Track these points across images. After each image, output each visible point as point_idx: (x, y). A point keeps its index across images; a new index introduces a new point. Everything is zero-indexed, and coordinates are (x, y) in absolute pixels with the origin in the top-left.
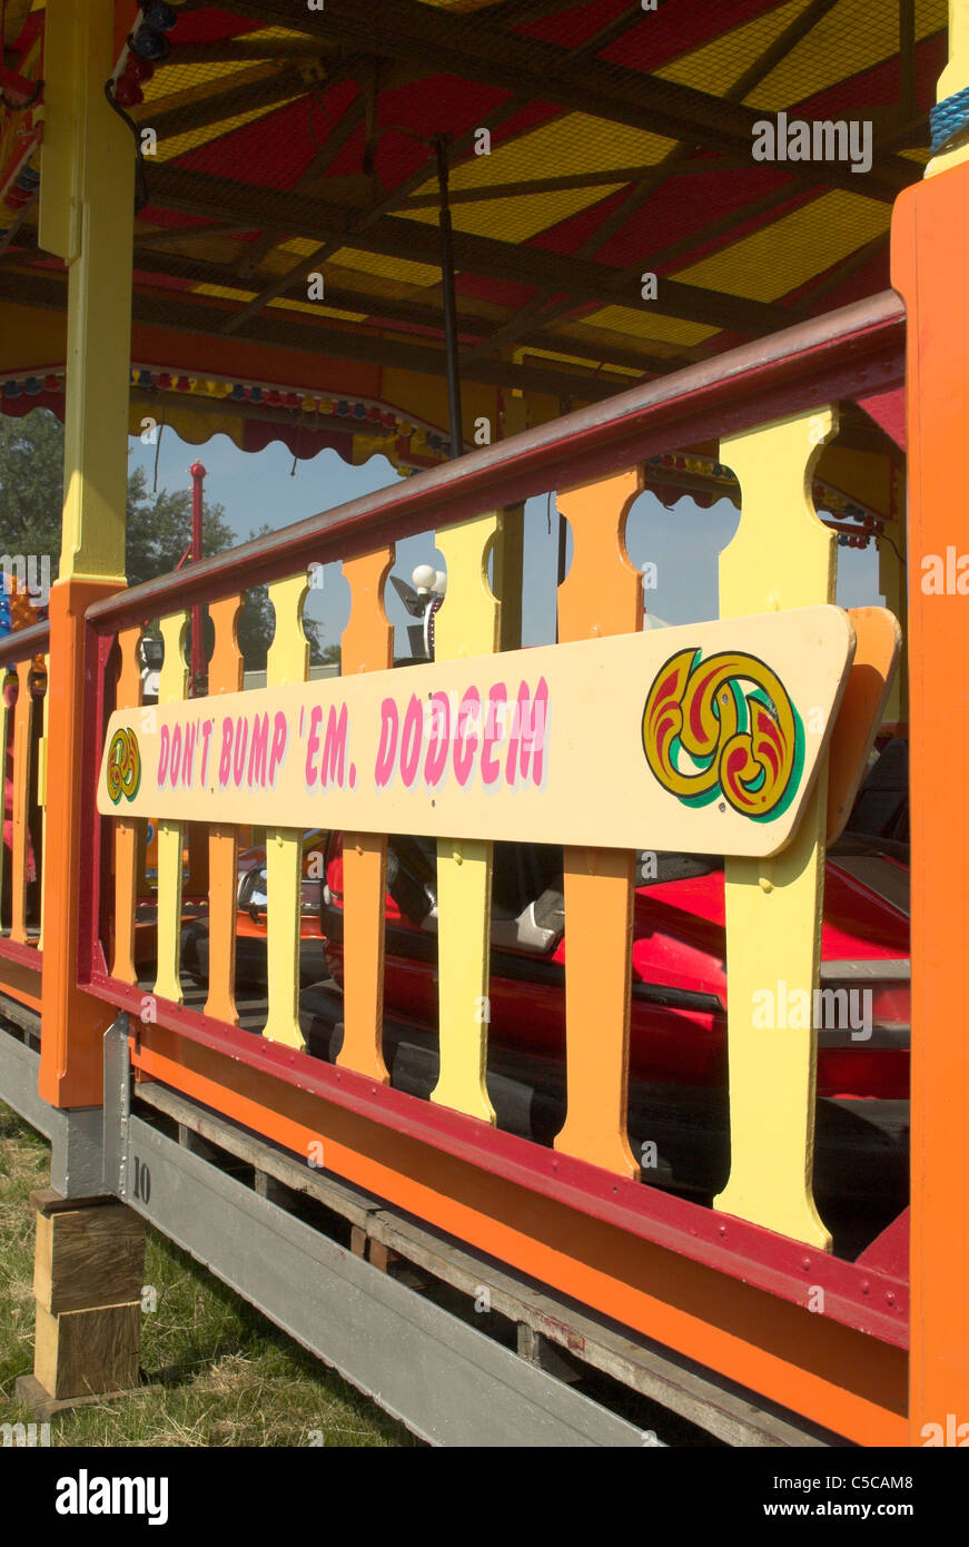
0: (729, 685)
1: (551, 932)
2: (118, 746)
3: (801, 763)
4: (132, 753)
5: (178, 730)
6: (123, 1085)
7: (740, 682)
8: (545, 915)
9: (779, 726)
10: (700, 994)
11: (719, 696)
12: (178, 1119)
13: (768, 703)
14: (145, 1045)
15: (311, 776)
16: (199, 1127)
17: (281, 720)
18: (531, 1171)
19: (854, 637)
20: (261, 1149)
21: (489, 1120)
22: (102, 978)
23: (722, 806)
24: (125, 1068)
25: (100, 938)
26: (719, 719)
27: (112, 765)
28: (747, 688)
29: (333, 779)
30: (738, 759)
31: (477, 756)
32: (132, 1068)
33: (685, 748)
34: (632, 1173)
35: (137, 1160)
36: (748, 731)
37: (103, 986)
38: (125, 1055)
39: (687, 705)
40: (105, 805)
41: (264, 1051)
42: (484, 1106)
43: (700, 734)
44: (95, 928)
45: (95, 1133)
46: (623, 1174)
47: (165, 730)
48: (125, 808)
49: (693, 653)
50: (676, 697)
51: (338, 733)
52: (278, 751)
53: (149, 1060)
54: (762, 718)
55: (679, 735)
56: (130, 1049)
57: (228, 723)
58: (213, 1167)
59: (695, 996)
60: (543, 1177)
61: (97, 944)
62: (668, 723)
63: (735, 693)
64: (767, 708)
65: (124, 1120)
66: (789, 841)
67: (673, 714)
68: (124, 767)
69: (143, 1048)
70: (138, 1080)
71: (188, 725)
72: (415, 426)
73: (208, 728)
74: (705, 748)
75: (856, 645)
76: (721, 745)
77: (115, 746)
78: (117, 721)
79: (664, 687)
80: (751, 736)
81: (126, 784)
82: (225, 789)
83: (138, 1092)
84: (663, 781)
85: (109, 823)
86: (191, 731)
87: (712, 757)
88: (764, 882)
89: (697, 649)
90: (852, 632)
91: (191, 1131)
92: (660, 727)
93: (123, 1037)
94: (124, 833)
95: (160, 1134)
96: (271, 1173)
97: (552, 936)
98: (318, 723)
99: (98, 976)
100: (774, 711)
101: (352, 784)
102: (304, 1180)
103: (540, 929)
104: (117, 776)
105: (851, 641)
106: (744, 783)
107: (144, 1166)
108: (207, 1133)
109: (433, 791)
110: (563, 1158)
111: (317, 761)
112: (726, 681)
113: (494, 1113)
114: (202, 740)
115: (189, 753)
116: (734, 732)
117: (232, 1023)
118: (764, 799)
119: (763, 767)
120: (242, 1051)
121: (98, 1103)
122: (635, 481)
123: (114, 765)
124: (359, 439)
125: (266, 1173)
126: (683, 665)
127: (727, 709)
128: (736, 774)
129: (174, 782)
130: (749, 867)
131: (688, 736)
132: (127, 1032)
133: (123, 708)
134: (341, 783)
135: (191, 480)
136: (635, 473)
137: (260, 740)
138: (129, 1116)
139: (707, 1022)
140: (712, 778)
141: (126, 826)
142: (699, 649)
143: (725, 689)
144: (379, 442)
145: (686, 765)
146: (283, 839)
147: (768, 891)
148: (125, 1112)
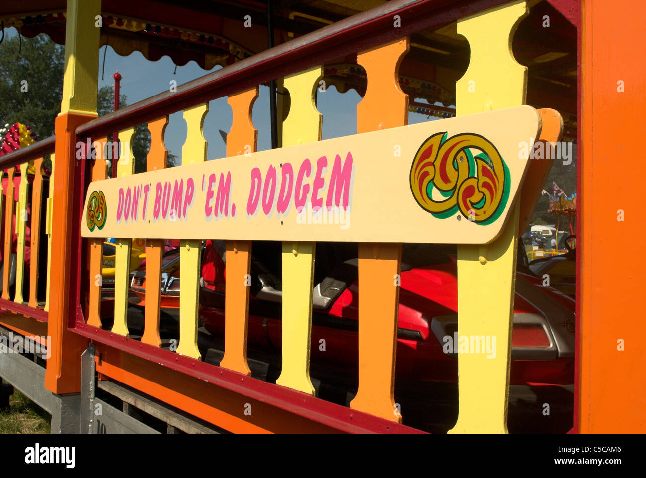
0: (464, 152)
1: (329, 299)
2: (94, 201)
3: (508, 192)
4: (101, 204)
5: (129, 191)
6: (91, 382)
7: (471, 150)
8: (326, 290)
9: (495, 172)
10: (410, 330)
11: (458, 158)
12: (123, 399)
13: (488, 160)
14: (104, 361)
15: (208, 211)
16: (135, 403)
17: (191, 182)
18: (337, 420)
19: (541, 122)
20: (171, 414)
21: (311, 393)
22: (81, 325)
23: (459, 218)
24: (93, 373)
25: (81, 303)
26: (457, 170)
27: (90, 210)
28: (475, 152)
29: (221, 212)
30: (470, 191)
31: (309, 196)
32: (97, 373)
33: (436, 187)
34: (397, 419)
35: (99, 421)
36: (476, 176)
37: (82, 329)
38: (93, 366)
39: (438, 164)
40: (85, 231)
41: (177, 360)
42: (308, 386)
43: (446, 179)
44: (78, 298)
45: (75, 407)
46: (392, 420)
47: (121, 191)
48: (97, 233)
49: (442, 135)
50: (431, 159)
51: (225, 188)
52: (189, 199)
53: (107, 368)
54: (484, 168)
55: (432, 180)
56: (96, 362)
57: (159, 186)
58: (143, 424)
59: (409, 331)
60: (345, 423)
61: (79, 306)
62: (427, 174)
63: (468, 157)
64: (487, 163)
65: (92, 400)
66: (499, 235)
67: (430, 169)
68: (97, 212)
69: (103, 362)
70: (100, 379)
71: (135, 187)
72: (238, 50)
73: (147, 188)
74: (449, 186)
75: (542, 127)
76: (459, 184)
77: (92, 200)
78: (93, 188)
79: (424, 154)
80: (478, 178)
81: (99, 219)
82: (156, 220)
83: (100, 386)
84: (423, 205)
85: (87, 242)
86: (137, 192)
87: (453, 191)
88: (482, 258)
89: (444, 133)
90: (540, 120)
91: (130, 405)
92: (421, 175)
93: (92, 356)
94: (96, 247)
95: (113, 408)
96: (177, 427)
97: (330, 301)
98: (213, 183)
99: (80, 324)
100: (491, 164)
101: (233, 214)
102: (197, 430)
103: (323, 297)
104: (93, 216)
105: (539, 125)
106: (472, 204)
107: (103, 425)
108: (140, 406)
109: (282, 217)
110: (356, 413)
111: (212, 203)
112: (463, 149)
113: (314, 390)
114: (143, 195)
115: (136, 202)
116: (467, 177)
117: (158, 346)
118: (485, 213)
119: (484, 195)
120: (164, 360)
121: (78, 392)
122: (406, 45)
123: (91, 211)
124: (208, 57)
125: (173, 427)
126: (436, 142)
127: (463, 165)
128: (468, 200)
129: (126, 218)
130: (472, 251)
131: (438, 180)
132: (95, 354)
133: (96, 180)
134: (226, 214)
135: (114, 81)
136: (405, 41)
137: (178, 193)
138: (94, 398)
139: (414, 345)
140: (453, 202)
141: (97, 243)
142: (446, 132)
143: (462, 154)
144: (218, 59)
145: (437, 195)
146: (190, 246)
147: (483, 263)
148: (92, 397)
